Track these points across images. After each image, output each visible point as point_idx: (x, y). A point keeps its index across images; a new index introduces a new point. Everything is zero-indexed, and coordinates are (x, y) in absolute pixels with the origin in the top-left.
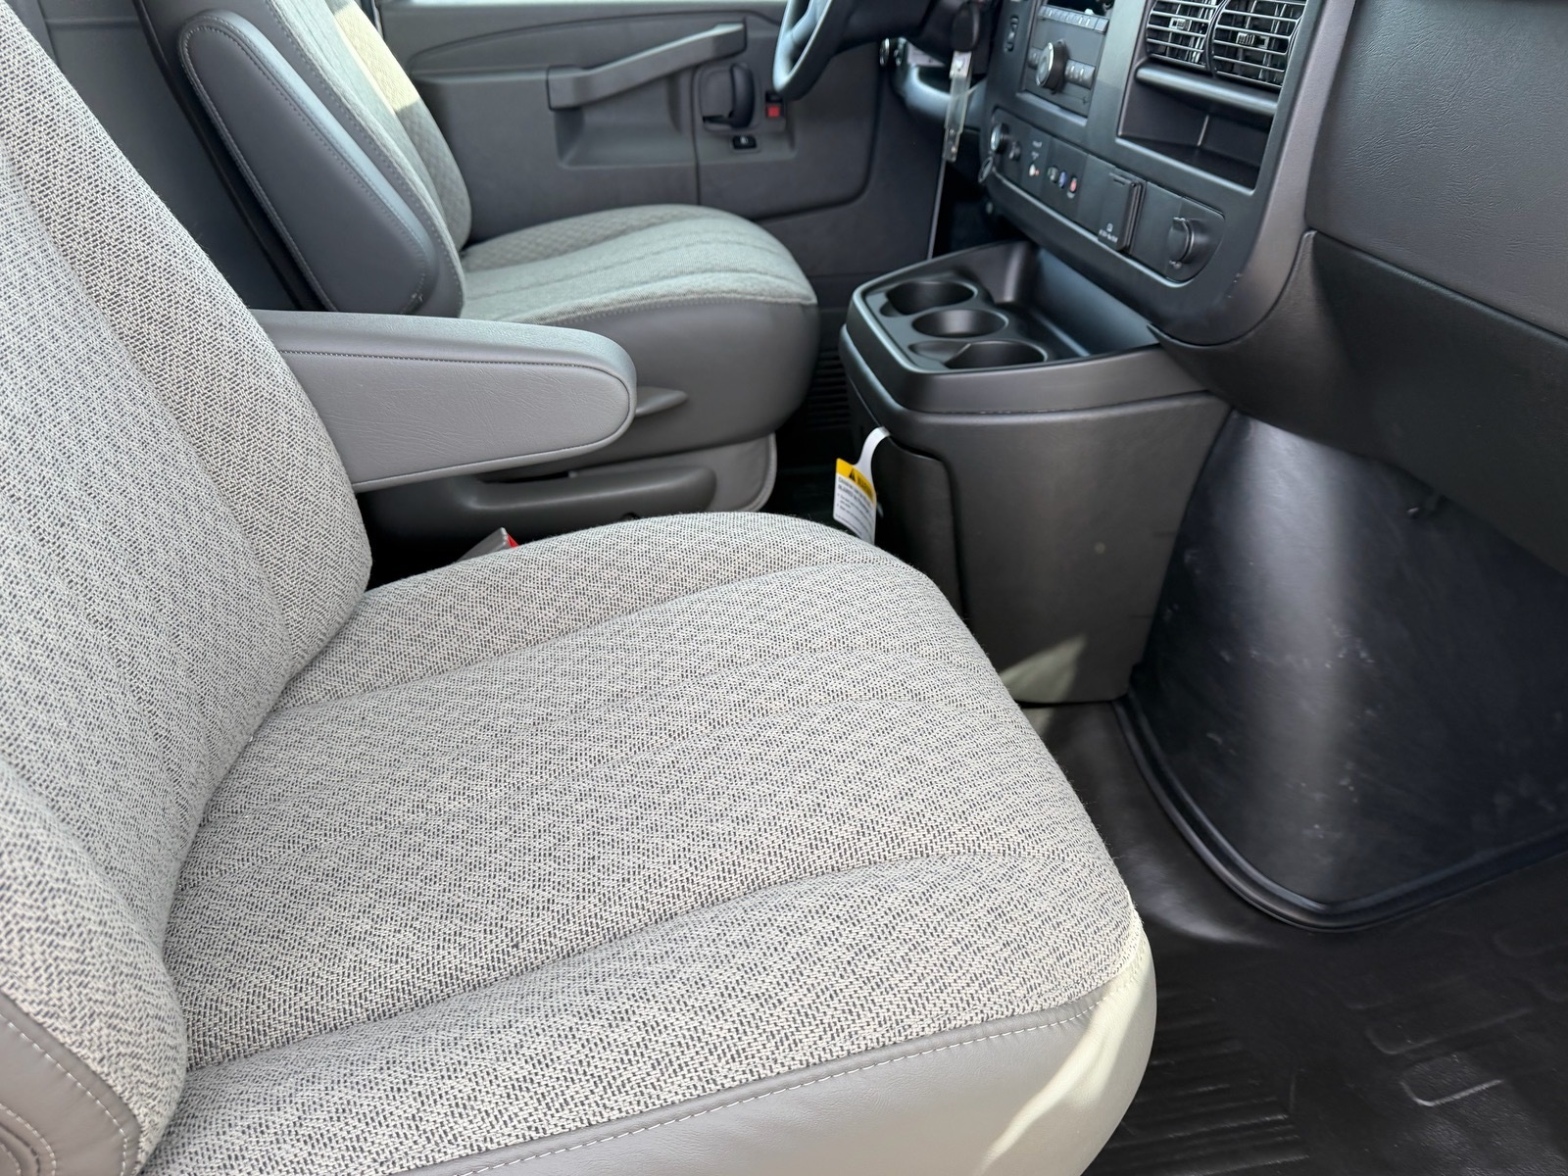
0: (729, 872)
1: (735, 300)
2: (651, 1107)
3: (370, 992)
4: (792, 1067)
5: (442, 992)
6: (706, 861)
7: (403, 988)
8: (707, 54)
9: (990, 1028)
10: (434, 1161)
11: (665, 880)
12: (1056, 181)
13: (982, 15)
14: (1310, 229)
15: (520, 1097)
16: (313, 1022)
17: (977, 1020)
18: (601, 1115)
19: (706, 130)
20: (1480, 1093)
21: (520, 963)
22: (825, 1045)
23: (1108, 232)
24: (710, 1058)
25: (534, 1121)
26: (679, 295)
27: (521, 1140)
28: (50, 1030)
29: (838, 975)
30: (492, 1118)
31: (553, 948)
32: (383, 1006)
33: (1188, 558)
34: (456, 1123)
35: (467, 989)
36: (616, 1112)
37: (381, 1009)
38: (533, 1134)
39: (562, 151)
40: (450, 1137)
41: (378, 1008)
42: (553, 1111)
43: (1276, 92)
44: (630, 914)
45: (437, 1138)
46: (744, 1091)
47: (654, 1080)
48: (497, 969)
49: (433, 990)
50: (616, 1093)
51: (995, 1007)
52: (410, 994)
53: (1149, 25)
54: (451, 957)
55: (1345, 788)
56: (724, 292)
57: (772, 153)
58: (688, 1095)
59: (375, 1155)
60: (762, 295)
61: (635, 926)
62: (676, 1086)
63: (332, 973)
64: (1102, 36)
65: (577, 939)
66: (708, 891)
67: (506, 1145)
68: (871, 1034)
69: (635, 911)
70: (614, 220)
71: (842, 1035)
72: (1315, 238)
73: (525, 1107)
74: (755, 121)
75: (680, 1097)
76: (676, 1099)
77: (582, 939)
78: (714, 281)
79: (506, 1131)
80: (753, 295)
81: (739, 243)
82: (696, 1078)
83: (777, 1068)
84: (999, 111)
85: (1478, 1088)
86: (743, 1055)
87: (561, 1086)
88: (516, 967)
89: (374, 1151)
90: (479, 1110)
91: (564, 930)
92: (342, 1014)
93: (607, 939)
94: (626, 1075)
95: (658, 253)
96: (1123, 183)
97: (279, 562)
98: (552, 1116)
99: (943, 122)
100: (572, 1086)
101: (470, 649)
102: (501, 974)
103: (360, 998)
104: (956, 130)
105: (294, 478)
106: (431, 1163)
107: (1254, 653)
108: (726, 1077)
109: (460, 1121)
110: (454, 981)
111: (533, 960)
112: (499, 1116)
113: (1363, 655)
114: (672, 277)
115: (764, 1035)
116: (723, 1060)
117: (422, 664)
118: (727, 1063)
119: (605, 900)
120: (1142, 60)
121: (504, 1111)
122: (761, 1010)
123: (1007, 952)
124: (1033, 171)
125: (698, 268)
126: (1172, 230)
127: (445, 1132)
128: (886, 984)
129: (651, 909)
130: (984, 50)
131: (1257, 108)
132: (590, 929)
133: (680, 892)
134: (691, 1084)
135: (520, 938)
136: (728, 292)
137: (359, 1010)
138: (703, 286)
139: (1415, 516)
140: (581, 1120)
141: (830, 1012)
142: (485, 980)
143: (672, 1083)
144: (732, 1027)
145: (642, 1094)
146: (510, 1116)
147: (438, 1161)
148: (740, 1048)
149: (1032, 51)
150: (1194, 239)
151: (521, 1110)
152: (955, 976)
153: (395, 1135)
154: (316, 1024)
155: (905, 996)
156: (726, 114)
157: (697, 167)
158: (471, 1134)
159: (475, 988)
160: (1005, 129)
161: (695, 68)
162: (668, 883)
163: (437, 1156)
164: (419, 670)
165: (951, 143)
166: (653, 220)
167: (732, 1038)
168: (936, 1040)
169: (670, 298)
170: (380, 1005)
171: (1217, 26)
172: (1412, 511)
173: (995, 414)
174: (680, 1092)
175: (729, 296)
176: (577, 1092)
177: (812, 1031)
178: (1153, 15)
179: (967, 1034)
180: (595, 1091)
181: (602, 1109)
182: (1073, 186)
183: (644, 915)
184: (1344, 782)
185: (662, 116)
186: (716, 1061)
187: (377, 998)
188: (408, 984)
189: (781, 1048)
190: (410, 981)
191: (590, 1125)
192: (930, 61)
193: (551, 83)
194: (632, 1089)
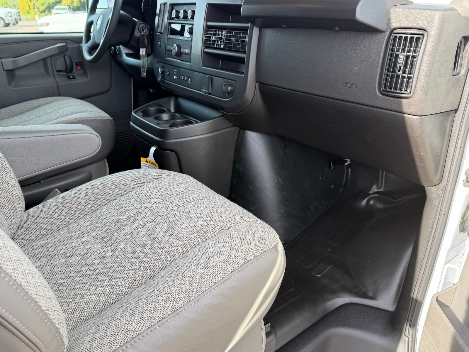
0: (187, 245)
1: (91, 120)
2: (201, 293)
3: (96, 306)
4: (229, 273)
5: (118, 299)
6: (179, 245)
7: (106, 302)
8: (56, 52)
9: (263, 255)
10: (151, 325)
11: (170, 252)
12: (184, 79)
13: (147, 38)
14: (257, 82)
15: (168, 302)
16: (81, 320)
17: (260, 254)
18: (190, 299)
19: (58, 74)
20: (329, 270)
21: (138, 284)
22: (233, 267)
23: (204, 90)
24: (210, 277)
25: (174, 306)
26: (72, 120)
27: (172, 312)
28: (48, 315)
29: (229, 252)
30: (163, 310)
31: (146, 277)
32: (101, 308)
33: (237, 166)
34: (153, 315)
35: (125, 296)
36: (193, 297)
37: (101, 309)
38: (175, 309)
39: (10, 84)
40: (153, 318)
41: (100, 309)
42: (178, 302)
43: (245, 52)
44: (164, 263)
45: (150, 320)
46: (221, 282)
47: (200, 286)
48: (132, 288)
49: (115, 299)
50: (192, 292)
51: (262, 250)
52: (108, 302)
53: (205, 39)
54: (117, 289)
55: (283, 212)
56: (86, 118)
57: (80, 80)
58: (208, 287)
59: (134, 331)
60: (98, 118)
61: (166, 265)
62: (205, 286)
63: (82, 305)
64: (191, 42)
65: (152, 273)
66: (183, 251)
67: (169, 315)
68: (242, 262)
69: (165, 262)
70: (34, 103)
71: (236, 264)
72: (259, 85)
73: (170, 304)
74: (74, 71)
75: (207, 288)
76: (206, 289)
77: (153, 273)
78: (82, 115)
79: (168, 311)
80: (95, 118)
81: (82, 105)
82: (209, 283)
83: (226, 275)
84: (159, 63)
85: (328, 269)
86: (217, 274)
87: (177, 296)
88: (137, 286)
89: (133, 330)
90: (158, 309)
91: (147, 272)
92: (90, 315)
93: (160, 271)
94: (192, 288)
95: (56, 110)
96: (206, 77)
97: (2, 205)
98: (178, 303)
99: (140, 67)
100: (180, 295)
101: (65, 222)
102: (133, 289)
103: (94, 308)
104: (144, 69)
105: (5, 177)
106: (151, 326)
107: (257, 185)
108: (215, 280)
109: (154, 314)
110: (120, 295)
111: (141, 282)
112: (164, 309)
113: (280, 180)
114: (65, 116)
115: (220, 269)
116: (214, 277)
117: (51, 229)
118: (215, 277)
119: (156, 261)
120: (204, 47)
121: (165, 307)
122: (217, 264)
123: (259, 239)
124: (175, 77)
125: (73, 113)
126: (224, 86)
127: (151, 318)
128: (240, 251)
129: (169, 260)
130: (149, 48)
131: (241, 56)
132: (154, 270)
133: (176, 253)
134: (208, 284)
135: (135, 278)
136: (87, 118)
137: (95, 312)
138: (79, 117)
139: (284, 147)
140: (186, 302)
141: (232, 260)
142: (129, 292)
143: (204, 286)
144: (212, 269)
145: (198, 290)
146: (167, 308)
147: (152, 325)
148: (216, 273)
149: (167, 47)
150: (230, 88)
151: (169, 305)
152: (252, 246)
153: (137, 324)
154: (82, 320)
155: (245, 252)
156: (64, 69)
157: (58, 85)
158: (158, 316)
159: (127, 295)
160: (163, 67)
161: (52, 56)
162: (172, 252)
163: (152, 324)
164: (50, 231)
165: (143, 72)
166: (48, 102)
167: (213, 271)
168: (254, 260)
169: (70, 121)
170: (100, 308)
171: (225, 38)
172: (283, 146)
173: (187, 137)
174: (207, 287)
175: (88, 119)
176: (182, 296)
177: (230, 265)
178: (205, 36)
179: (259, 257)
180: (187, 294)
181: (189, 297)
182: (190, 80)
183: (168, 262)
184: (282, 211)
185: (43, 71)
186: (212, 277)
187: (99, 306)
188: (107, 300)
189: (225, 270)
190: (107, 299)
191: (188, 302)
192: (128, 51)
193: (3, 63)
194: (195, 290)
